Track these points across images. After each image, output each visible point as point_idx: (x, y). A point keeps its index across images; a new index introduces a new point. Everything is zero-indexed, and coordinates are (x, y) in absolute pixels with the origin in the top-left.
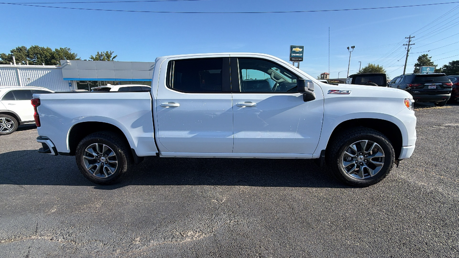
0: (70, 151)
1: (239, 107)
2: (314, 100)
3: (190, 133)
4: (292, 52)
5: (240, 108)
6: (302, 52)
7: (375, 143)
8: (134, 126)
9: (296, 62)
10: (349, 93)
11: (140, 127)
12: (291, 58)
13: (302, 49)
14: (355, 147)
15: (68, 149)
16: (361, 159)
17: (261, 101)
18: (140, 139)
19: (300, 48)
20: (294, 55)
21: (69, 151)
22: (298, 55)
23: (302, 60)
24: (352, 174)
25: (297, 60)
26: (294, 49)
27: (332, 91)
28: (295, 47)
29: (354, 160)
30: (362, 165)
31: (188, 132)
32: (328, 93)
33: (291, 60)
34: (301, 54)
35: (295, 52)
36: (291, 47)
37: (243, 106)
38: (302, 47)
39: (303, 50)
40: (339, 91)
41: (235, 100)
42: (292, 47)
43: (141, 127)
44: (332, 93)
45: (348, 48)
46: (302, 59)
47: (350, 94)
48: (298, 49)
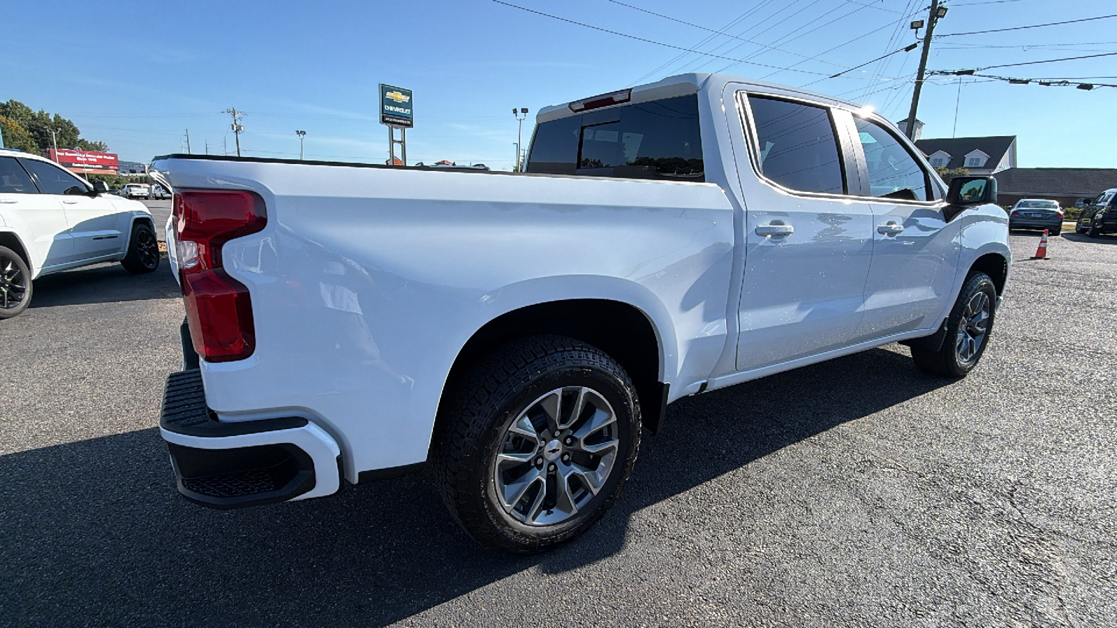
4: (385, 101)
6: (408, 105)
9: (397, 128)
12: (383, 117)
13: (408, 98)
19: (404, 94)
20: (391, 108)
22: (397, 109)
23: (411, 125)
25: (399, 123)
26: (388, 94)
28: (392, 89)
33: (384, 121)
34: (406, 110)
35: (392, 103)
38: (408, 92)
39: (411, 100)
42: (384, 89)
45: (515, 111)
46: (412, 122)
48: (399, 97)
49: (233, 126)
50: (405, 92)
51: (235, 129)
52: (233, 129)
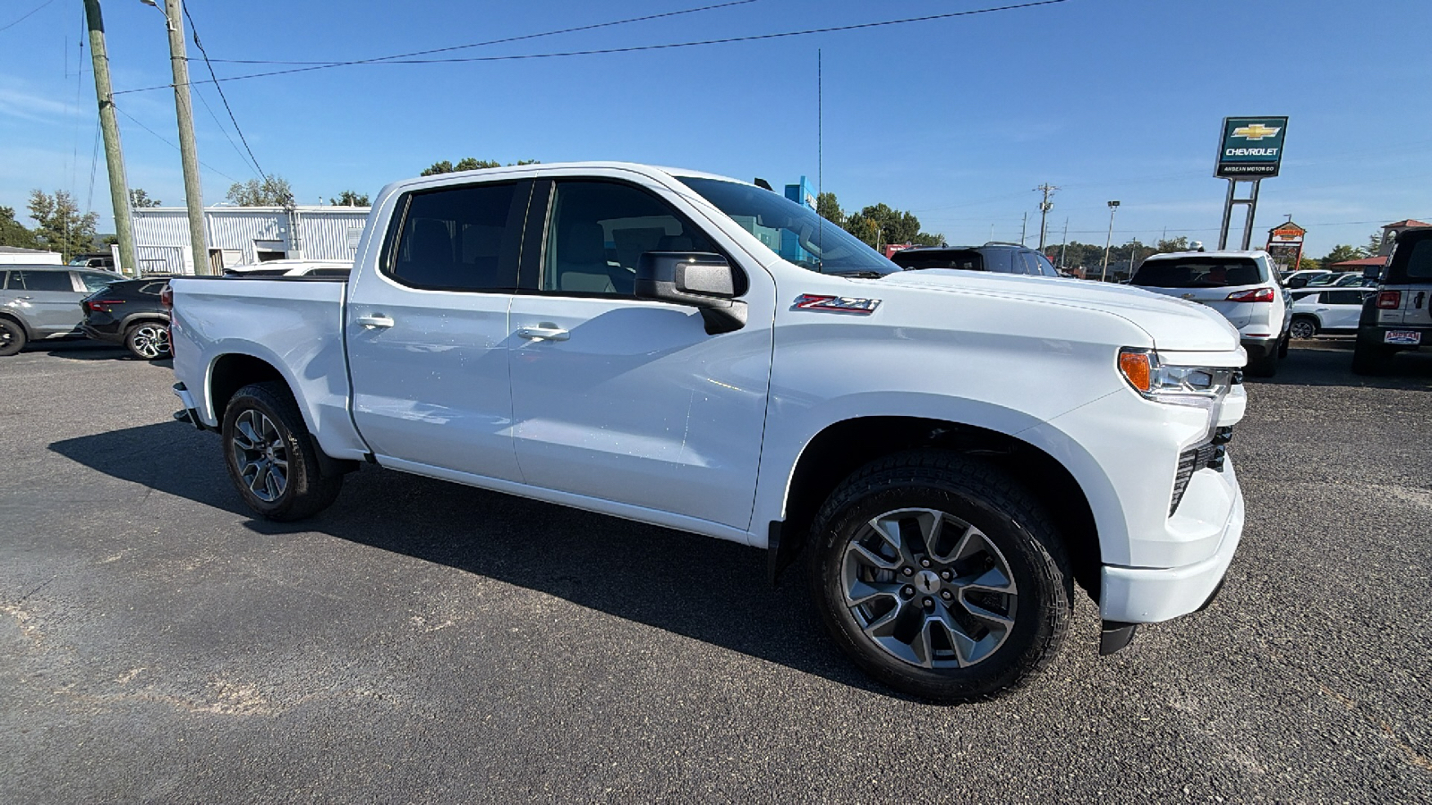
0: (217, 422)
1: (524, 340)
2: (739, 331)
3: (418, 408)
4: (1227, 141)
5: (527, 344)
6: (1278, 141)
7: (974, 531)
8: (311, 372)
9: (1245, 180)
10: (871, 311)
11: (321, 378)
12: (1221, 166)
13: (1277, 130)
14: (891, 532)
15: (210, 417)
16: (927, 583)
17: (583, 322)
18: (325, 410)
19: (1268, 125)
20: (1239, 152)
21: (214, 423)
22: (1254, 152)
23: (1274, 173)
24: (882, 638)
25: (1250, 173)
26: (1237, 130)
27: (808, 298)
28: (1244, 122)
29: (898, 581)
30: (931, 610)
31: (412, 403)
32: (794, 308)
33: (1221, 172)
34: (1270, 150)
35: (1243, 143)
36: (1227, 122)
37: (535, 336)
38: (1281, 122)
39: (1282, 133)
40: (834, 298)
41: (515, 317)
42: (1230, 125)
43: (324, 378)
44: (808, 306)
46: (1277, 167)
47: (872, 315)
48: (1258, 131)
49: (1041, 204)
50: (1270, 122)
51: (1043, 208)
52: (1041, 208)
